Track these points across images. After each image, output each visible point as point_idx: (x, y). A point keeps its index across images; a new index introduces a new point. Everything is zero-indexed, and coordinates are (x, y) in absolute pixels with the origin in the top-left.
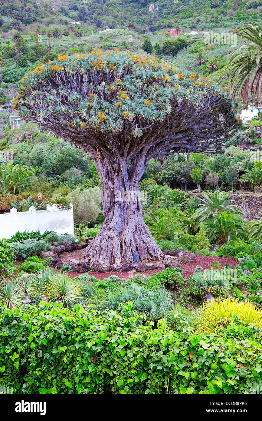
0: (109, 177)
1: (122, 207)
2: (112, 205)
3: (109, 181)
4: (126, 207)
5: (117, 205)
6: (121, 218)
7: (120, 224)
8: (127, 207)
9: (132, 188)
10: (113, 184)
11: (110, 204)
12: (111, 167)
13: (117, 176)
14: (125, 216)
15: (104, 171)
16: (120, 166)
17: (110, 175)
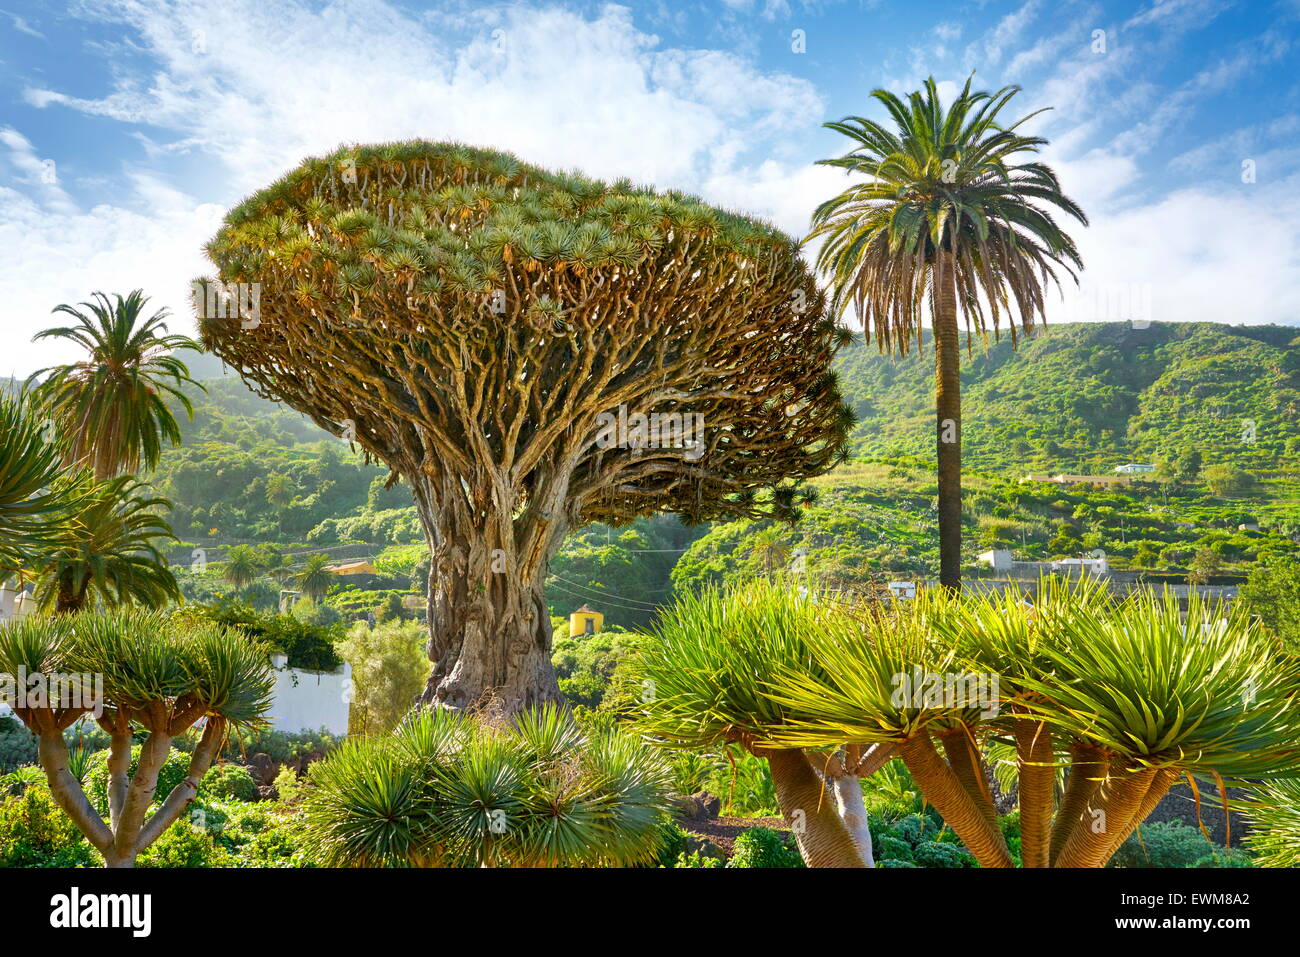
0: (454, 533)
1: (489, 631)
2: (457, 622)
3: (453, 545)
4: (501, 628)
5: (473, 619)
6: (484, 662)
7: (479, 682)
8: (506, 630)
9: (525, 572)
10: (467, 556)
11: (451, 619)
12: (462, 500)
13: (480, 529)
14: (497, 658)
15: (439, 513)
16: (489, 495)
17: (457, 525)
